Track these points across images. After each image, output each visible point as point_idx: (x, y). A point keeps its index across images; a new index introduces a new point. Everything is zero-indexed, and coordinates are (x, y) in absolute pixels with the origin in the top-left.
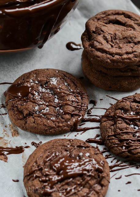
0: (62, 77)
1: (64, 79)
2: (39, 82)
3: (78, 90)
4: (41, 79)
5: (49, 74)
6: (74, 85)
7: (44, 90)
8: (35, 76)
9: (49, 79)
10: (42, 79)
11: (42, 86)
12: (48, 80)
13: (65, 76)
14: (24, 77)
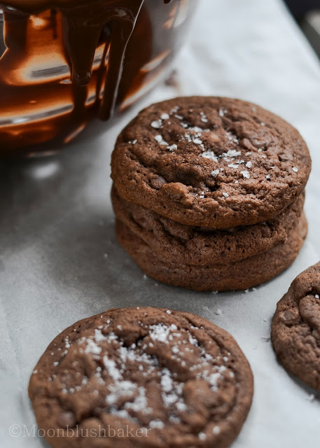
0: (182, 324)
1: (186, 329)
2: (120, 335)
3: (227, 356)
4: (125, 327)
5: (147, 316)
6: (214, 343)
7: (132, 356)
8: (108, 322)
9: (146, 329)
10: (129, 327)
11: (127, 345)
12: (144, 332)
13: (190, 322)
14: (79, 327)
